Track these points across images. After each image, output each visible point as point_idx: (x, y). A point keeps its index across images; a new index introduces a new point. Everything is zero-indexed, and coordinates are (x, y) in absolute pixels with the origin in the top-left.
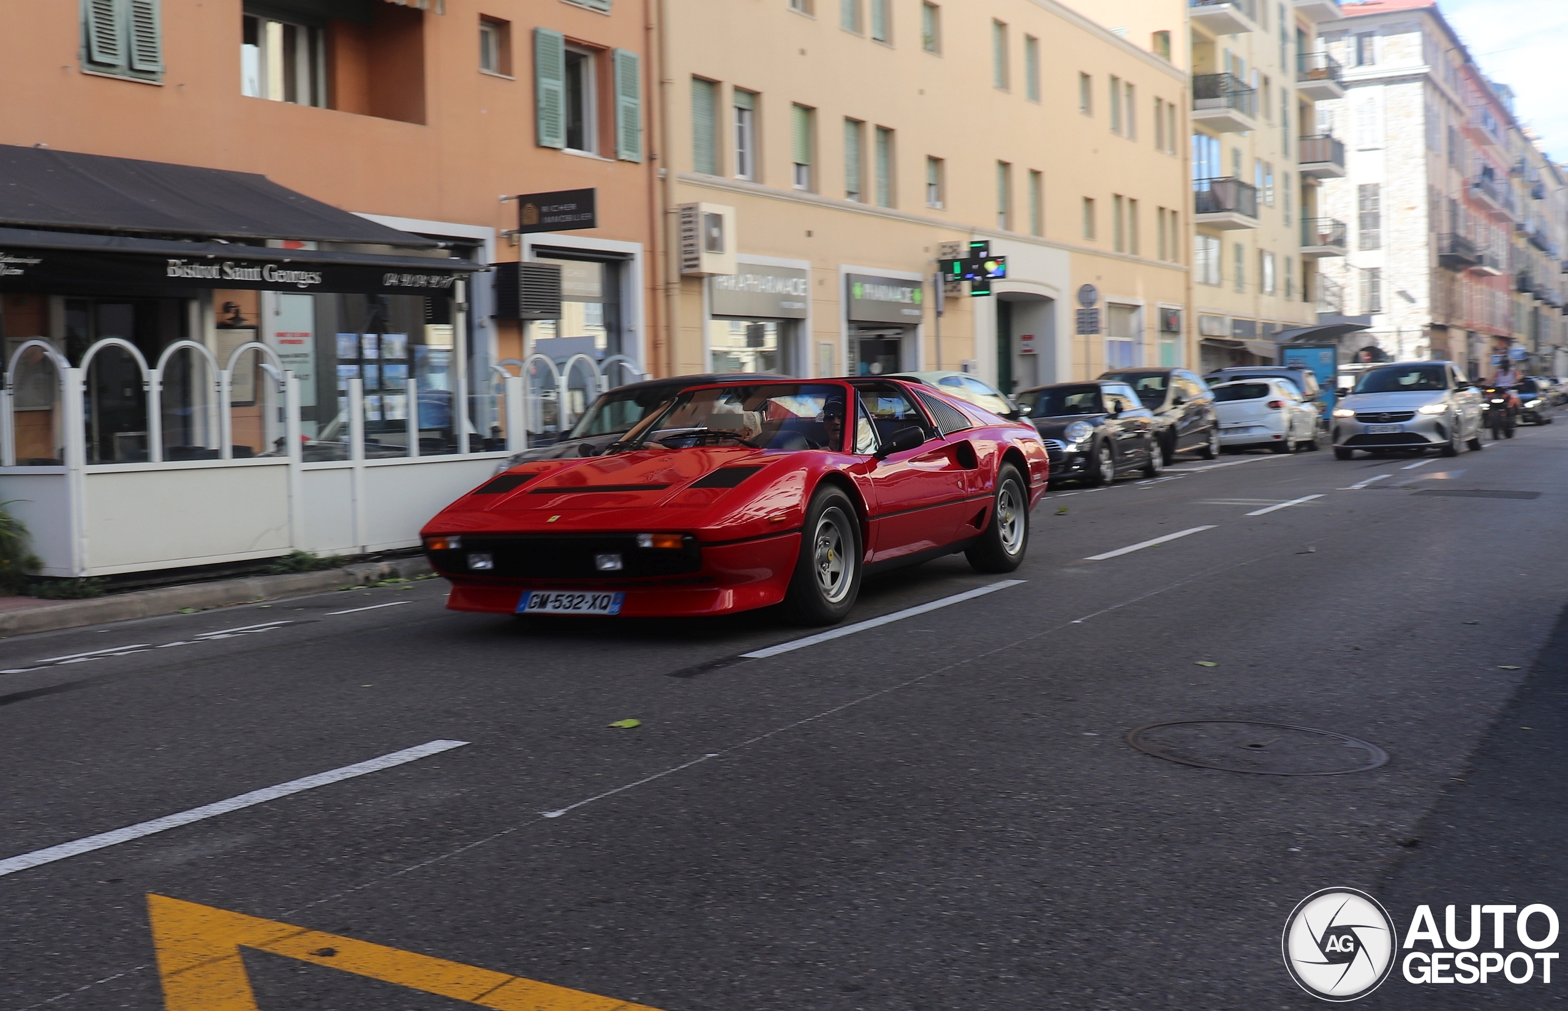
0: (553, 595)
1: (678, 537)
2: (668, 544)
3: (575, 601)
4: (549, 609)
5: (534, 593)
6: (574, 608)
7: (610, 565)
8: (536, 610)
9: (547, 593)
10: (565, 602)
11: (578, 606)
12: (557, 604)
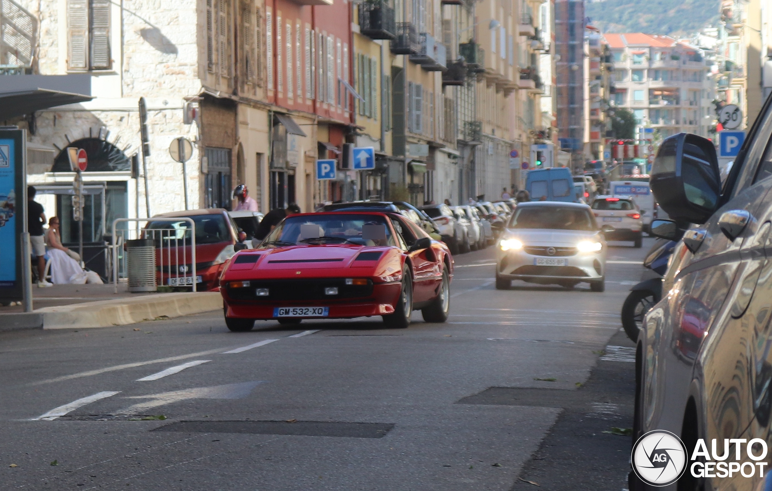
0: (291, 309)
1: (365, 280)
2: (359, 283)
3: (304, 311)
4: (291, 315)
5: (280, 308)
6: (305, 314)
7: (331, 292)
8: (284, 316)
9: (287, 308)
10: (299, 312)
11: (307, 313)
12: (295, 313)
